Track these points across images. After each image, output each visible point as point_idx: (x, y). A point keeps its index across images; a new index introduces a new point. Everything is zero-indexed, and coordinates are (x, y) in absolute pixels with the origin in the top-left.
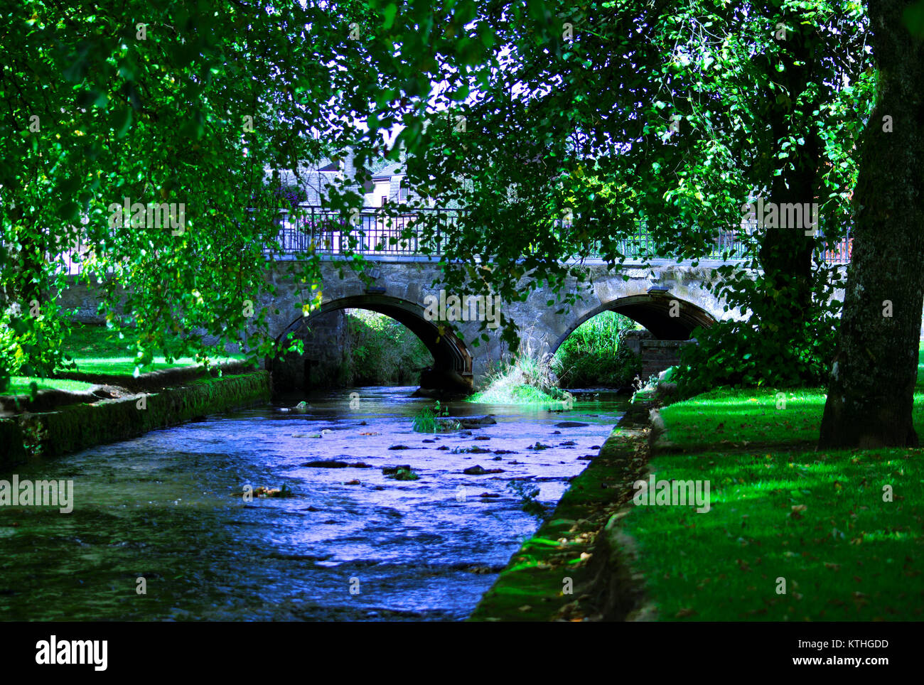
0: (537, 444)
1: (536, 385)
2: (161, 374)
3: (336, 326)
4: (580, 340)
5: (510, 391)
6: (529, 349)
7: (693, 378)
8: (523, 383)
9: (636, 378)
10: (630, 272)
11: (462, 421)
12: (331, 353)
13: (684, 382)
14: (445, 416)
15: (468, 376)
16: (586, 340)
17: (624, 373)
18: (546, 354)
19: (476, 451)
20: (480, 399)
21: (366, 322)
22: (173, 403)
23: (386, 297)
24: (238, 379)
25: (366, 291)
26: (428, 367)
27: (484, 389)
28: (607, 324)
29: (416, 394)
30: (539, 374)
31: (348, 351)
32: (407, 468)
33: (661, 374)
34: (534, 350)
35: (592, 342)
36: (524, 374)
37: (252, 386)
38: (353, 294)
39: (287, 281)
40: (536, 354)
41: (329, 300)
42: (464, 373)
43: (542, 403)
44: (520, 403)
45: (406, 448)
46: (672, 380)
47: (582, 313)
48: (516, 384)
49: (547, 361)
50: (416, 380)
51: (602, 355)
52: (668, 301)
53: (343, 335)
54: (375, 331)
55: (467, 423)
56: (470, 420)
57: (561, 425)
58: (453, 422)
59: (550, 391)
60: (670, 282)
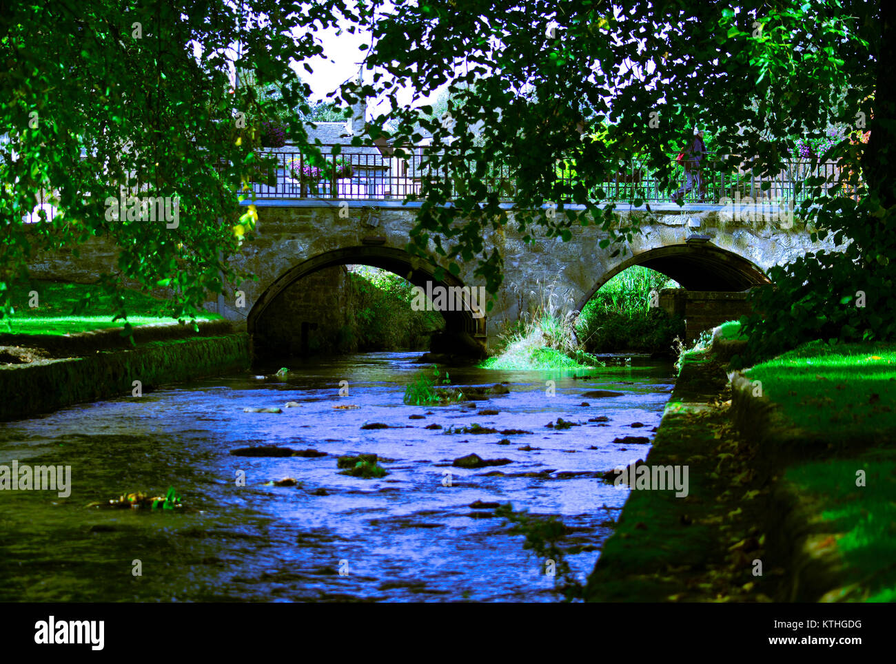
0: (559, 420)
1: (559, 348)
2: (101, 334)
3: (337, 285)
4: (608, 299)
5: (529, 355)
6: (551, 307)
7: (771, 330)
8: (543, 345)
9: (676, 339)
10: (667, 219)
11: (465, 391)
12: (332, 315)
13: (759, 336)
14: (446, 384)
15: (481, 338)
16: (615, 299)
17: (657, 335)
18: (570, 313)
19: (477, 430)
20: (494, 364)
21: (373, 282)
22: (110, 370)
23: (387, 248)
24: (206, 342)
25: (364, 241)
26: (439, 330)
27: (498, 353)
28: (638, 281)
29: (422, 360)
30: (563, 334)
31: (352, 314)
32: (373, 459)
33: (715, 330)
34: (557, 307)
35: (621, 301)
36: (545, 335)
37: (225, 351)
38: (347, 244)
39: (273, 230)
40: (558, 313)
41: (321, 252)
42: (477, 335)
43: (566, 369)
44: (541, 369)
45: (385, 427)
46: (742, 334)
47: (611, 266)
48: (536, 347)
49: (572, 321)
50: (425, 344)
51: (633, 315)
52: (710, 252)
53: (346, 296)
54: (382, 292)
55: (472, 392)
56: (476, 389)
57: (589, 395)
58: (453, 391)
59: (575, 355)
60: (712, 229)
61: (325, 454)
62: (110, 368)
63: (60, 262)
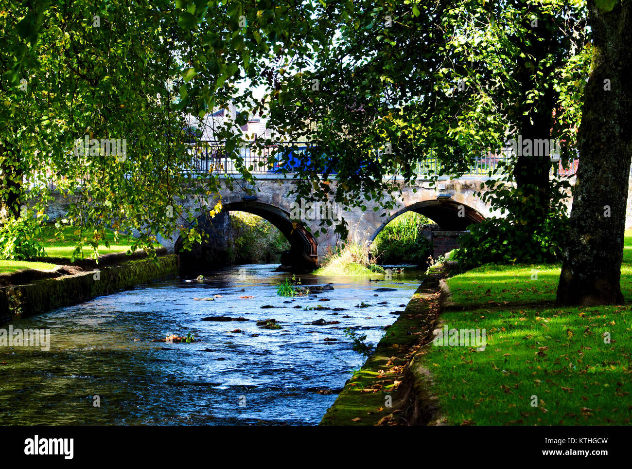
1: (361, 262)
2: (104, 257)
3: (223, 223)
4: (390, 231)
5: (343, 267)
6: (356, 238)
7: (469, 258)
8: (351, 261)
9: (429, 258)
10: (425, 185)
11: (310, 288)
12: (220, 242)
13: (463, 260)
14: (299, 284)
15: (314, 257)
16: (394, 231)
17: (421, 254)
18: (367, 242)
20: (320, 273)
21: (244, 221)
22: (112, 278)
23: (258, 203)
25: (244, 199)
26: (287, 251)
27: (325, 266)
28: (409, 220)
29: (278, 270)
30: (363, 255)
31: (232, 240)
32: (273, 321)
33: (447, 254)
34: (359, 238)
35: (398, 232)
36: (352, 255)
37: (166, 265)
38: (234, 201)
40: (360, 242)
42: (311, 255)
43: (365, 275)
44: (350, 275)
45: (272, 307)
46: (455, 259)
47: (393, 212)
48: (347, 262)
49: (368, 246)
50: (279, 259)
51: (406, 241)
52: (451, 204)
53: (228, 229)
54: (250, 227)
55: (314, 289)
56: (316, 287)
57: (378, 290)
58: (304, 288)
59: (370, 267)
60: (452, 191)
61: (248, 320)
62: (112, 276)
63: (64, 212)
